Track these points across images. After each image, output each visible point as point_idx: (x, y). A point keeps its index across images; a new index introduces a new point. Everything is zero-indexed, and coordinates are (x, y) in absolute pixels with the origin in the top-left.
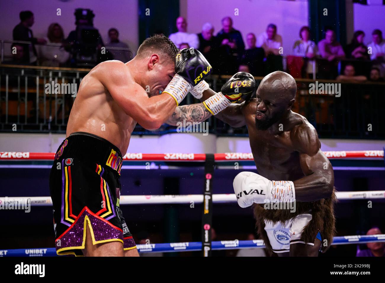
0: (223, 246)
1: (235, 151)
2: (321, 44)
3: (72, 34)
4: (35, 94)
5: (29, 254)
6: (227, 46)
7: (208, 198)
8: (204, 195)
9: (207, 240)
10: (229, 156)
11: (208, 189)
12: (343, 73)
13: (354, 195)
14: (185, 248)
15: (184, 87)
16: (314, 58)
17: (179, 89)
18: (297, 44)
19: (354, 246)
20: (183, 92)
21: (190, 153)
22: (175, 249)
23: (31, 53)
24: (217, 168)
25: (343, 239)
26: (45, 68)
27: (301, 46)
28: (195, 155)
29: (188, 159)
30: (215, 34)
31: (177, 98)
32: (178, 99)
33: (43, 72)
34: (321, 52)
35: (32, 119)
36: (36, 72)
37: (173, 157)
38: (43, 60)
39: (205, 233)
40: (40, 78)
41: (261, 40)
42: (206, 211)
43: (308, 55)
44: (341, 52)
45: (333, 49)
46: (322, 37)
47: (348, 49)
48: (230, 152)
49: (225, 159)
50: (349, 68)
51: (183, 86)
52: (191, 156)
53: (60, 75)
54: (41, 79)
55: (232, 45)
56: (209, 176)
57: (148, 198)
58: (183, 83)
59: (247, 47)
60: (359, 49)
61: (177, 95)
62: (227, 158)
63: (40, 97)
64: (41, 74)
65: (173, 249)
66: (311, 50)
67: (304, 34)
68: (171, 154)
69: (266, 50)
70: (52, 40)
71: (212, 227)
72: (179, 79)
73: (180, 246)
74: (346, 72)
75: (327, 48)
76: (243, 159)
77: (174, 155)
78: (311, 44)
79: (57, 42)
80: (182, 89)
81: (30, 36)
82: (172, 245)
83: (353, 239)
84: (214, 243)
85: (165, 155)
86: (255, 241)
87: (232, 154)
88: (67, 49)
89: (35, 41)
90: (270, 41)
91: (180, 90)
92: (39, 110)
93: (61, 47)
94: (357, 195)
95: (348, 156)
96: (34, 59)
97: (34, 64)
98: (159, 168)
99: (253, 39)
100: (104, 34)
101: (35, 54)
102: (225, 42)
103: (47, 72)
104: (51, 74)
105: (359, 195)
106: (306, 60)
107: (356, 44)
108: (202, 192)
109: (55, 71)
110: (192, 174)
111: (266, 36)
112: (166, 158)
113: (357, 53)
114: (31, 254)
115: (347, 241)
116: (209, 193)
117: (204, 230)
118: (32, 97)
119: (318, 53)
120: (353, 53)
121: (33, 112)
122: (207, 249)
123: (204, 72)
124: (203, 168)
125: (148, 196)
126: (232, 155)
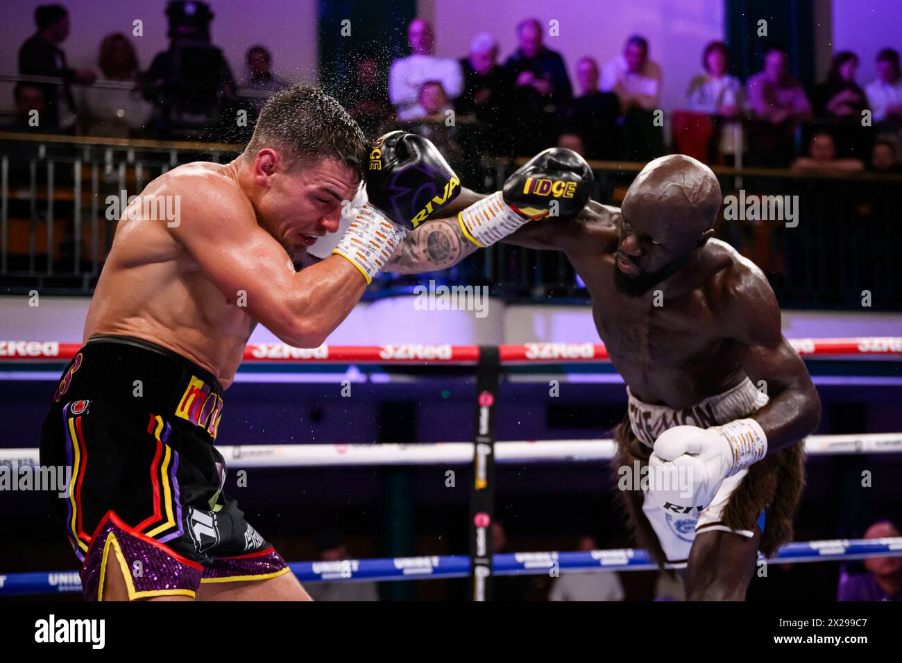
0: (521, 566)
1: (548, 338)
2: (754, 84)
3: (160, 59)
4: (71, 204)
5: (58, 585)
6: (529, 88)
7: (483, 450)
8: (476, 443)
9: (481, 550)
10: (537, 351)
11: (484, 430)
12: (806, 153)
13: (833, 445)
14: (429, 570)
15: (385, 238)
16: (737, 116)
17: (372, 246)
18: (698, 83)
19: (832, 566)
20: (383, 251)
21: (443, 343)
22: (406, 572)
23: (62, 106)
24: (505, 381)
25: (807, 548)
26: (95, 140)
27: (707, 89)
28: (454, 348)
29: (437, 359)
30: (501, 59)
31: (366, 268)
32: (369, 271)
33: (91, 151)
34: (755, 104)
35: (64, 263)
36: (73, 151)
37: (400, 354)
38: (89, 121)
39: (476, 535)
40: (84, 165)
41: (612, 73)
42: (481, 482)
43: (724, 111)
44: (802, 103)
45: (784, 96)
46: (758, 66)
47: (820, 95)
48: (536, 340)
49: (523, 357)
50: (822, 141)
51: (383, 236)
52: (444, 352)
53: (131, 157)
54: (87, 167)
55: (542, 86)
56: (486, 399)
57: (341, 452)
58: (382, 229)
59: (578, 90)
60: (845, 95)
61: (366, 260)
62: (529, 355)
63: (83, 210)
64: (87, 156)
65: (400, 572)
66: (729, 99)
67: (714, 60)
68: (397, 346)
69: (625, 98)
70: (110, 75)
71: (495, 519)
72: (373, 217)
73: (418, 566)
74: (815, 151)
75: (769, 92)
76: (569, 359)
77: (403, 348)
78: (731, 85)
79: (122, 78)
80: (380, 245)
81: (59, 64)
82: (399, 563)
83: (829, 548)
84: (499, 559)
85: (382, 349)
86: (596, 555)
87: (541, 345)
88: (149, 96)
89: (71, 76)
90: (633, 78)
91: (375, 248)
92: (82, 241)
93: (133, 91)
94: (841, 444)
95: (819, 350)
96: (68, 120)
97: (70, 131)
98: (369, 381)
99: (592, 71)
100: (236, 59)
101: (72, 107)
102: (525, 78)
103: (99, 150)
104: (109, 156)
105: (845, 444)
106: (719, 121)
107: (837, 83)
108: (471, 435)
109: (119, 149)
110: (445, 394)
111: (621, 63)
112: (383, 355)
113: (840, 104)
114: (63, 585)
115: (816, 553)
116: (487, 440)
117: (475, 528)
118: (64, 210)
119: (747, 106)
120: (832, 105)
121: (67, 247)
122: (481, 573)
123: (437, 199)
124: (472, 380)
125: (342, 447)
126: (541, 349)
